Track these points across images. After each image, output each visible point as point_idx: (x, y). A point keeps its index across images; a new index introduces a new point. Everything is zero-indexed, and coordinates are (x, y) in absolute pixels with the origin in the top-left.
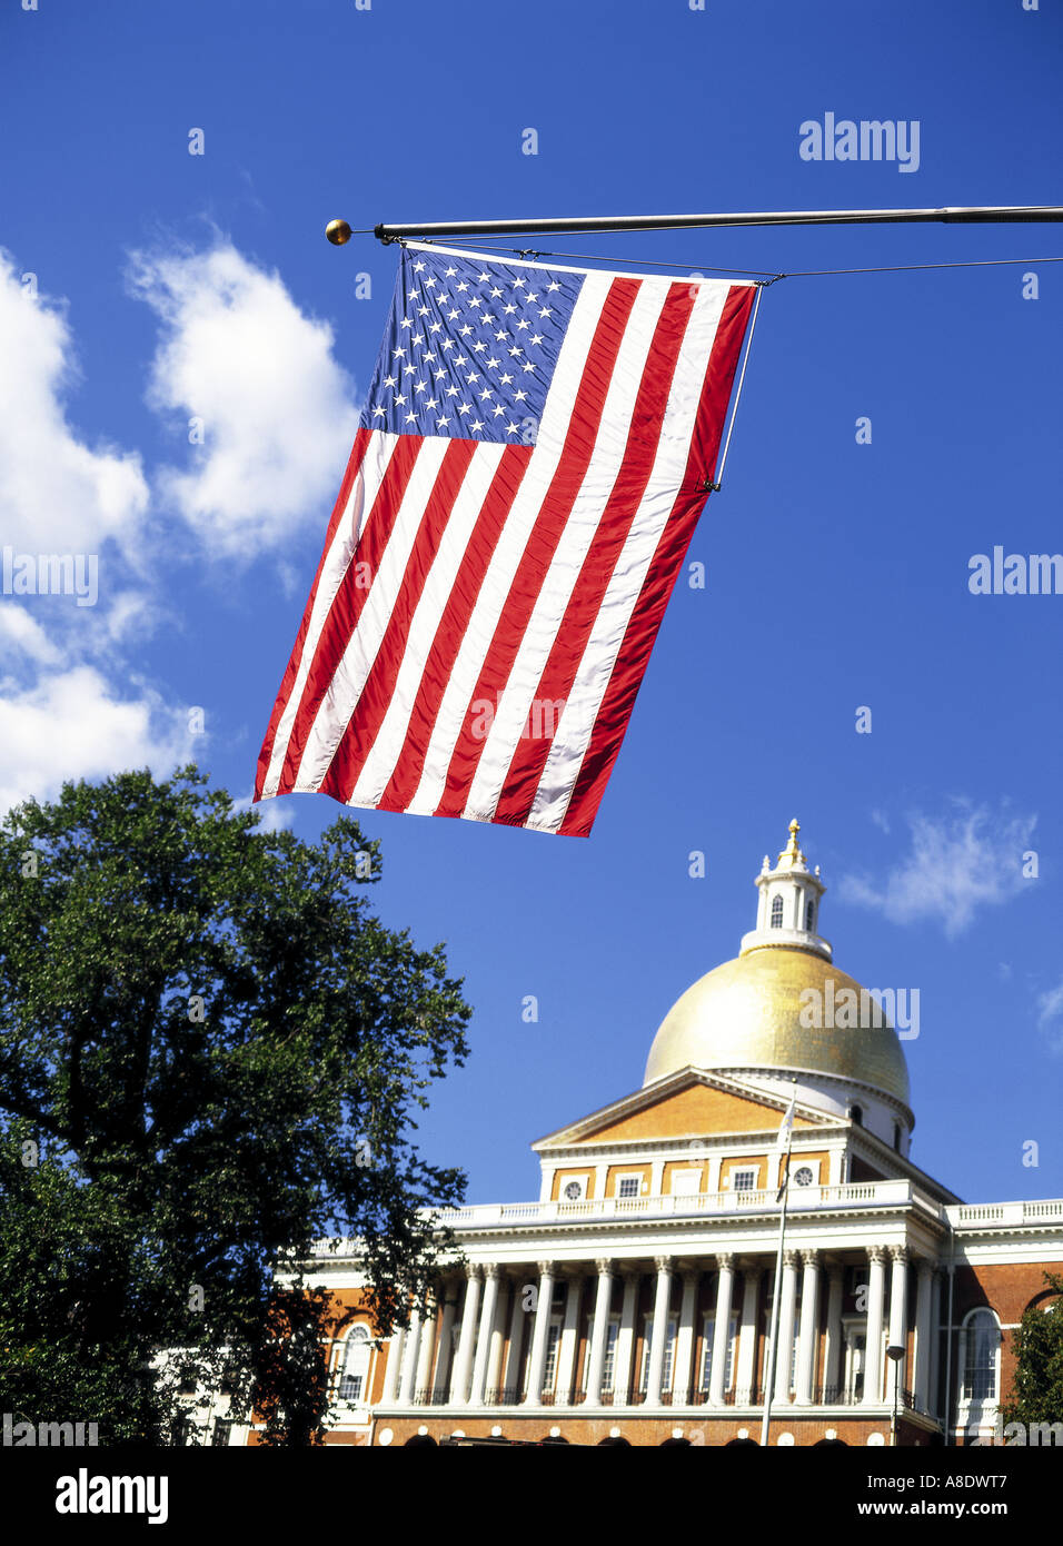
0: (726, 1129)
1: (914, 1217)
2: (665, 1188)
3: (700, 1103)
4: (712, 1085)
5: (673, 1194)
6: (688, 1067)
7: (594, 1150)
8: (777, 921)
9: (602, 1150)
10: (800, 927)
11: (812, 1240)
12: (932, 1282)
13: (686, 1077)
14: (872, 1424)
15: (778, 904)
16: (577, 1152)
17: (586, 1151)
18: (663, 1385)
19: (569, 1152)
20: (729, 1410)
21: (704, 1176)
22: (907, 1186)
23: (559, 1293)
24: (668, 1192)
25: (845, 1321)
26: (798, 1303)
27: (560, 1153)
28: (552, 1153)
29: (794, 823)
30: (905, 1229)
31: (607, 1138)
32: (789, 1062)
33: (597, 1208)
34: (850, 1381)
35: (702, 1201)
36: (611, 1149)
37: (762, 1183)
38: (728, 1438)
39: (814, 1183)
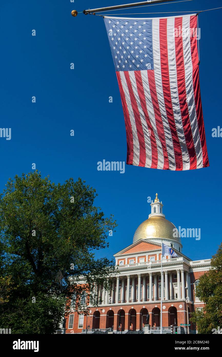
0: (148, 250)
1: (184, 264)
2: (138, 261)
3: (143, 246)
4: (145, 242)
5: (140, 262)
6: (141, 239)
7: (125, 255)
8: (155, 212)
9: (126, 255)
10: (159, 213)
11: (166, 269)
12: (189, 276)
13: (141, 241)
14: (180, 303)
15: (155, 208)
16: (122, 256)
17: (123, 256)
18: (141, 298)
19: (120, 256)
20: (153, 302)
21: (145, 259)
22: (182, 258)
23: (120, 282)
24: (139, 262)
25: (174, 283)
26: (164, 281)
27: (119, 256)
28: (117, 257)
29: (157, 194)
30: (183, 266)
31: (127, 253)
32: (159, 237)
33: (126, 266)
34: (175, 295)
35: (145, 263)
36: (128, 255)
37: (156, 259)
38: (153, 307)
39: (165, 259)
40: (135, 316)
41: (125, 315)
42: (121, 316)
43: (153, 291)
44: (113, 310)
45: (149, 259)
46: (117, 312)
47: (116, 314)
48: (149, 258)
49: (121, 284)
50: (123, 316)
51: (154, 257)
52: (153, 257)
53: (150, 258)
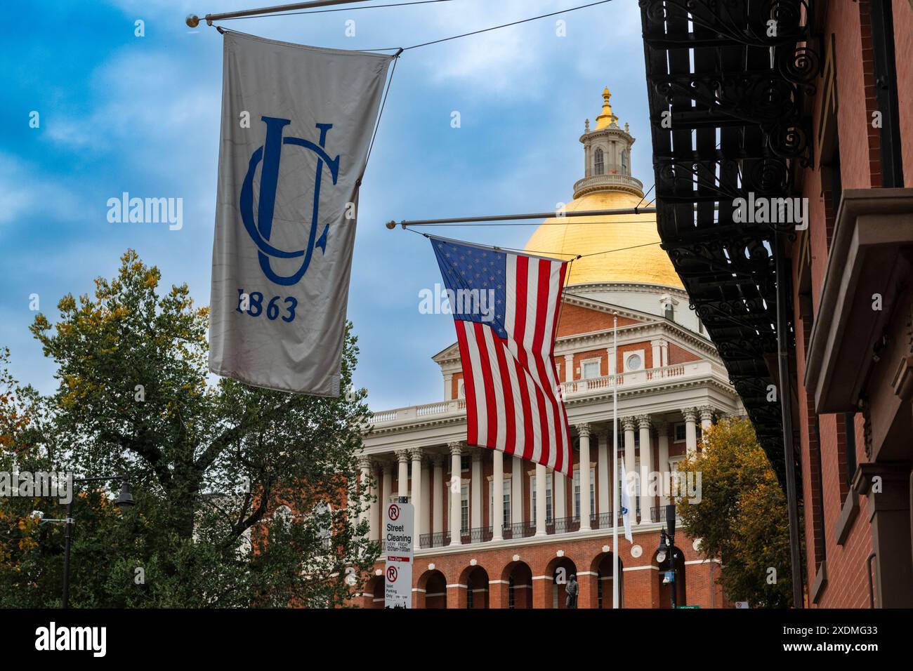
0: (575, 333)
1: (712, 385)
8: (599, 169)
10: (618, 173)
15: (599, 156)
20: (596, 533)
22: (707, 363)
25: (671, 462)
27: (455, 361)
28: (449, 362)
30: (707, 394)
37: (604, 371)
38: (596, 553)
39: (642, 367)
40: (529, 587)
41: (488, 584)
42: (474, 591)
43: (594, 491)
44: (440, 569)
45: (578, 369)
46: (459, 574)
47: (453, 582)
48: (576, 365)
49: (467, 470)
50: (483, 590)
51: (599, 360)
52: (593, 360)
53: (582, 363)
